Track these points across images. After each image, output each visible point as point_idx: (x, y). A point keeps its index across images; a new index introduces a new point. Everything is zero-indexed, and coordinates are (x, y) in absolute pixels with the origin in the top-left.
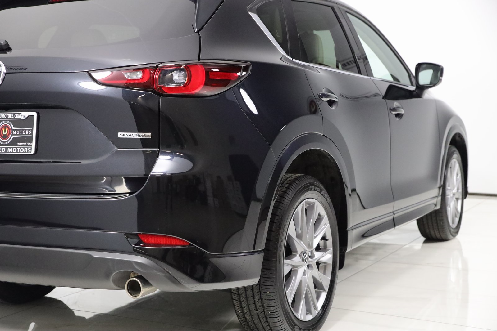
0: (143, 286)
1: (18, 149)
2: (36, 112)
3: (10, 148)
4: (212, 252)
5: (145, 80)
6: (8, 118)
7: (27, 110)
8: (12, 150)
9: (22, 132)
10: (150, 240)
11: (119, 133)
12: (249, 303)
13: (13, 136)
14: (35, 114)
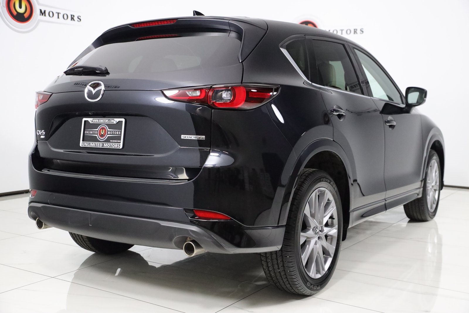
0: (196, 248)
1: (111, 145)
2: (124, 119)
3: (106, 144)
4: (247, 226)
5: (202, 97)
6: (105, 122)
7: (118, 116)
8: (107, 145)
9: (114, 133)
10: (202, 214)
11: (182, 136)
12: (273, 264)
13: (108, 136)
14: (123, 120)
